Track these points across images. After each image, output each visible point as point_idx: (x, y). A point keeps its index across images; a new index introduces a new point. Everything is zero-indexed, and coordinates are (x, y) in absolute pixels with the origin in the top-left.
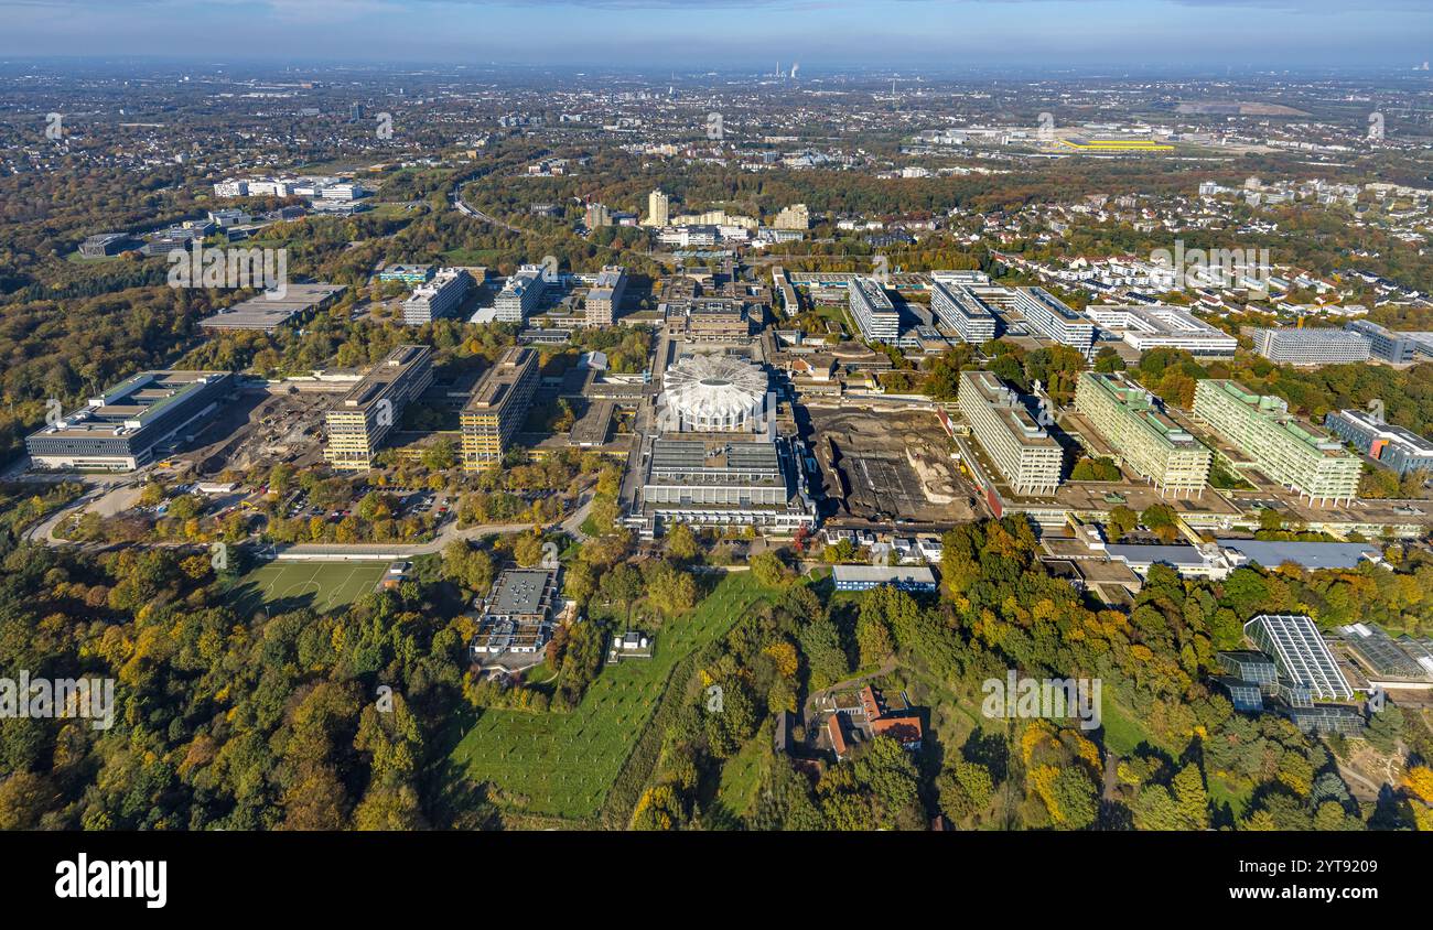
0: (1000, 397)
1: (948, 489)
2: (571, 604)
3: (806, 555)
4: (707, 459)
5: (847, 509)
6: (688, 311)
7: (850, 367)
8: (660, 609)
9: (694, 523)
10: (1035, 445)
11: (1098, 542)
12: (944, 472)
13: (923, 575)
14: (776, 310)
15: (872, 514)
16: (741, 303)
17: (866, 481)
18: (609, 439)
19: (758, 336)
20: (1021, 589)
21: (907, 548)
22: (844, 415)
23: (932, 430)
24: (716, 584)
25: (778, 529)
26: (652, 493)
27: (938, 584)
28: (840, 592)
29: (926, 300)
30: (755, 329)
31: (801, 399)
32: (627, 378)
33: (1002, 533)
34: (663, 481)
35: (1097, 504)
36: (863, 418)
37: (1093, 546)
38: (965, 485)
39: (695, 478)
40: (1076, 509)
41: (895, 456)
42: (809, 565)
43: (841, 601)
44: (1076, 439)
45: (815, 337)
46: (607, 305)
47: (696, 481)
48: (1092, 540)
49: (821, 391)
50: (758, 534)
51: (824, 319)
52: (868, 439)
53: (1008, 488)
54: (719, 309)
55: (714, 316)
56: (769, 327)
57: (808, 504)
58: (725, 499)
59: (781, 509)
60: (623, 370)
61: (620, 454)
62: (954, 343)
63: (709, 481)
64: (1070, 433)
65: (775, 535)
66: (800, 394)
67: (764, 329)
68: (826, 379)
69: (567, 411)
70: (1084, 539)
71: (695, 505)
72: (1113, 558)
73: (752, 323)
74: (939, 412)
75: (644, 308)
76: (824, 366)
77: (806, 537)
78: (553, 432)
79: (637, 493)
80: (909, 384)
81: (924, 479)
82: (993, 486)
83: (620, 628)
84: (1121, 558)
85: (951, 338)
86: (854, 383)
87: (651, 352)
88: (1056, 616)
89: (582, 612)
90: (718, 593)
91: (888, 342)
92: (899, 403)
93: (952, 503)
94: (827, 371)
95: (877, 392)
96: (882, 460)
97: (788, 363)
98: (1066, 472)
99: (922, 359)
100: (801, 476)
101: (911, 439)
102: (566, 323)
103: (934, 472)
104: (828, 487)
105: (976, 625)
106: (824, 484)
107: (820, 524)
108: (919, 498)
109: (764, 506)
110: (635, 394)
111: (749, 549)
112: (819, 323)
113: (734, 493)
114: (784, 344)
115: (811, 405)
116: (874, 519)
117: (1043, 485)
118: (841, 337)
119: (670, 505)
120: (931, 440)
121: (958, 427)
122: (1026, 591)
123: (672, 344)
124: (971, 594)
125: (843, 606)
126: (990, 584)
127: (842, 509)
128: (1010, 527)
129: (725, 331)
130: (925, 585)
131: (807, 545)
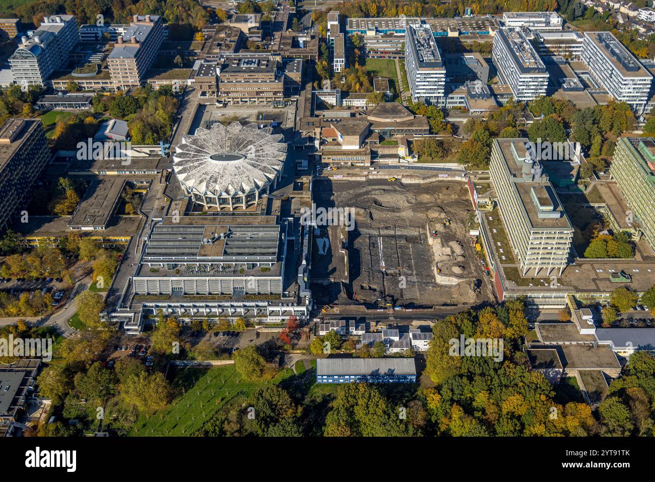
0: (524, 170)
1: (457, 270)
2: (47, 403)
3: (294, 347)
4: (203, 247)
5: (350, 294)
6: (218, 71)
7: (385, 133)
8: (135, 407)
9: (184, 315)
10: (547, 227)
11: (589, 327)
12: (458, 250)
13: (406, 367)
14: (320, 66)
15: (372, 299)
16: (278, 58)
17: (378, 262)
18: (113, 221)
19: (294, 98)
20: (496, 382)
21: (396, 339)
22: (370, 188)
23: (457, 203)
24: (197, 379)
25: (270, 320)
26: (144, 284)
27: (419, 374)
28: (319, 385)
29: (487, 49)
30: (291, 89)
31: (326, 172)
32: (147, 150)
33: (494, 323)
34: (155, 272)
35: (601, 285)
36: (388, 191)
37: (584, 332)
38: (477, 266)
39: (189, 267)
40: (578, 290)
41: (414, 233)
42: (296, 356)
43: (317, 394)
44: (602, 211)
45: (357, 97)
46: (131, 64)
47: (190, 271)
48: (585, 325)
49: (349, 160)
50: (248, 324)
51: (371, 75)
52: (389, 215)
53: (516, 270)
54: (253, 66)
55: (246, 75)
56: (309, 86)
57: (302, 294)
58: (218, 290)
59: (273, 298)
60: (143, 141)
61: (123, 239)
62: (504, 100)
63: (202, 271)
64: (596, 205)
65: (268, 326)
66: (327, 165)
67: (303, 88)
68: (357, 147)
69: (69, 192)
70: (577, 324)
71: (187, 296)
72: (601, 343)
73: (288, 82)
74: (469, 182)
75: (177, 66)
76: (354, 133)
77: (296, 328)
78: (56, 215)
79: (130, 285)
80: (443, 151)
81: (437, 258)
82: (501, 266)
83: (92, 427)
84: (609, 342)
85: (502, 95)
86: (387, 151)
87: (175, 119)
88: (522, 411)
89: (57, 412)
90: (196, 391)
91: (433, 101)
92: (430, 173)
93: (459, 285)
94: (357, 139)
95: (411, 161)
96: (401, 237)
97: (318, 130)
98: (578, 250)
99: (465, 121)
100: (304, 262)
101: (434, 214)
102: (92, 85)
103: (448, 250)
104: (334, 270)
105: (444, 420)
106: (330, 268)
107: (313, 314)
108: (429, 279)
109: (259, 296)
110: (148, 169)
111: (238, 341)
112: (365, 80)
113: (228, 283)
114: (323, 106)
115: (337, 177)
116: (374, 306)
117: (550, 267)
118: (385, 95)
119: (161, 296)
120: (454, 215)
121: (482, 201)
122: (501, 385)
123: (201, 108)
124: (445, 389)
125: (319, 400)
126: (465, 380)
127: (343, 295)
128: (503, 314)
129: (258, 93)
130: (405, 377)
131: (298, 336)
